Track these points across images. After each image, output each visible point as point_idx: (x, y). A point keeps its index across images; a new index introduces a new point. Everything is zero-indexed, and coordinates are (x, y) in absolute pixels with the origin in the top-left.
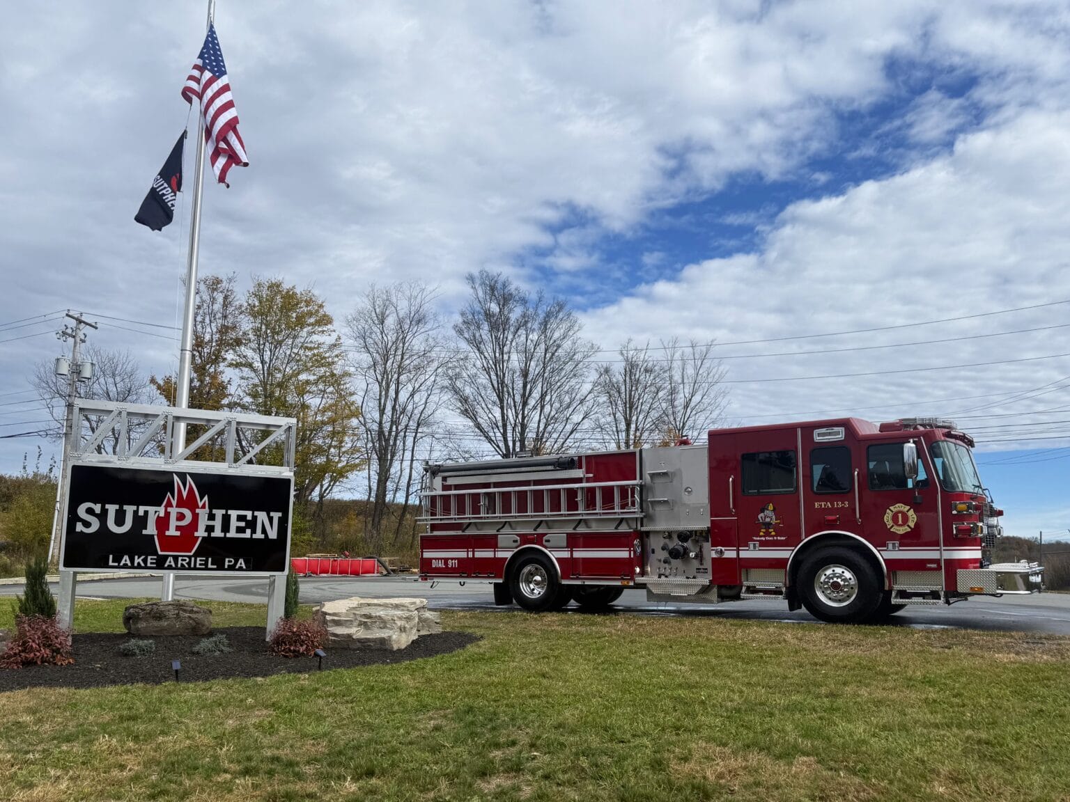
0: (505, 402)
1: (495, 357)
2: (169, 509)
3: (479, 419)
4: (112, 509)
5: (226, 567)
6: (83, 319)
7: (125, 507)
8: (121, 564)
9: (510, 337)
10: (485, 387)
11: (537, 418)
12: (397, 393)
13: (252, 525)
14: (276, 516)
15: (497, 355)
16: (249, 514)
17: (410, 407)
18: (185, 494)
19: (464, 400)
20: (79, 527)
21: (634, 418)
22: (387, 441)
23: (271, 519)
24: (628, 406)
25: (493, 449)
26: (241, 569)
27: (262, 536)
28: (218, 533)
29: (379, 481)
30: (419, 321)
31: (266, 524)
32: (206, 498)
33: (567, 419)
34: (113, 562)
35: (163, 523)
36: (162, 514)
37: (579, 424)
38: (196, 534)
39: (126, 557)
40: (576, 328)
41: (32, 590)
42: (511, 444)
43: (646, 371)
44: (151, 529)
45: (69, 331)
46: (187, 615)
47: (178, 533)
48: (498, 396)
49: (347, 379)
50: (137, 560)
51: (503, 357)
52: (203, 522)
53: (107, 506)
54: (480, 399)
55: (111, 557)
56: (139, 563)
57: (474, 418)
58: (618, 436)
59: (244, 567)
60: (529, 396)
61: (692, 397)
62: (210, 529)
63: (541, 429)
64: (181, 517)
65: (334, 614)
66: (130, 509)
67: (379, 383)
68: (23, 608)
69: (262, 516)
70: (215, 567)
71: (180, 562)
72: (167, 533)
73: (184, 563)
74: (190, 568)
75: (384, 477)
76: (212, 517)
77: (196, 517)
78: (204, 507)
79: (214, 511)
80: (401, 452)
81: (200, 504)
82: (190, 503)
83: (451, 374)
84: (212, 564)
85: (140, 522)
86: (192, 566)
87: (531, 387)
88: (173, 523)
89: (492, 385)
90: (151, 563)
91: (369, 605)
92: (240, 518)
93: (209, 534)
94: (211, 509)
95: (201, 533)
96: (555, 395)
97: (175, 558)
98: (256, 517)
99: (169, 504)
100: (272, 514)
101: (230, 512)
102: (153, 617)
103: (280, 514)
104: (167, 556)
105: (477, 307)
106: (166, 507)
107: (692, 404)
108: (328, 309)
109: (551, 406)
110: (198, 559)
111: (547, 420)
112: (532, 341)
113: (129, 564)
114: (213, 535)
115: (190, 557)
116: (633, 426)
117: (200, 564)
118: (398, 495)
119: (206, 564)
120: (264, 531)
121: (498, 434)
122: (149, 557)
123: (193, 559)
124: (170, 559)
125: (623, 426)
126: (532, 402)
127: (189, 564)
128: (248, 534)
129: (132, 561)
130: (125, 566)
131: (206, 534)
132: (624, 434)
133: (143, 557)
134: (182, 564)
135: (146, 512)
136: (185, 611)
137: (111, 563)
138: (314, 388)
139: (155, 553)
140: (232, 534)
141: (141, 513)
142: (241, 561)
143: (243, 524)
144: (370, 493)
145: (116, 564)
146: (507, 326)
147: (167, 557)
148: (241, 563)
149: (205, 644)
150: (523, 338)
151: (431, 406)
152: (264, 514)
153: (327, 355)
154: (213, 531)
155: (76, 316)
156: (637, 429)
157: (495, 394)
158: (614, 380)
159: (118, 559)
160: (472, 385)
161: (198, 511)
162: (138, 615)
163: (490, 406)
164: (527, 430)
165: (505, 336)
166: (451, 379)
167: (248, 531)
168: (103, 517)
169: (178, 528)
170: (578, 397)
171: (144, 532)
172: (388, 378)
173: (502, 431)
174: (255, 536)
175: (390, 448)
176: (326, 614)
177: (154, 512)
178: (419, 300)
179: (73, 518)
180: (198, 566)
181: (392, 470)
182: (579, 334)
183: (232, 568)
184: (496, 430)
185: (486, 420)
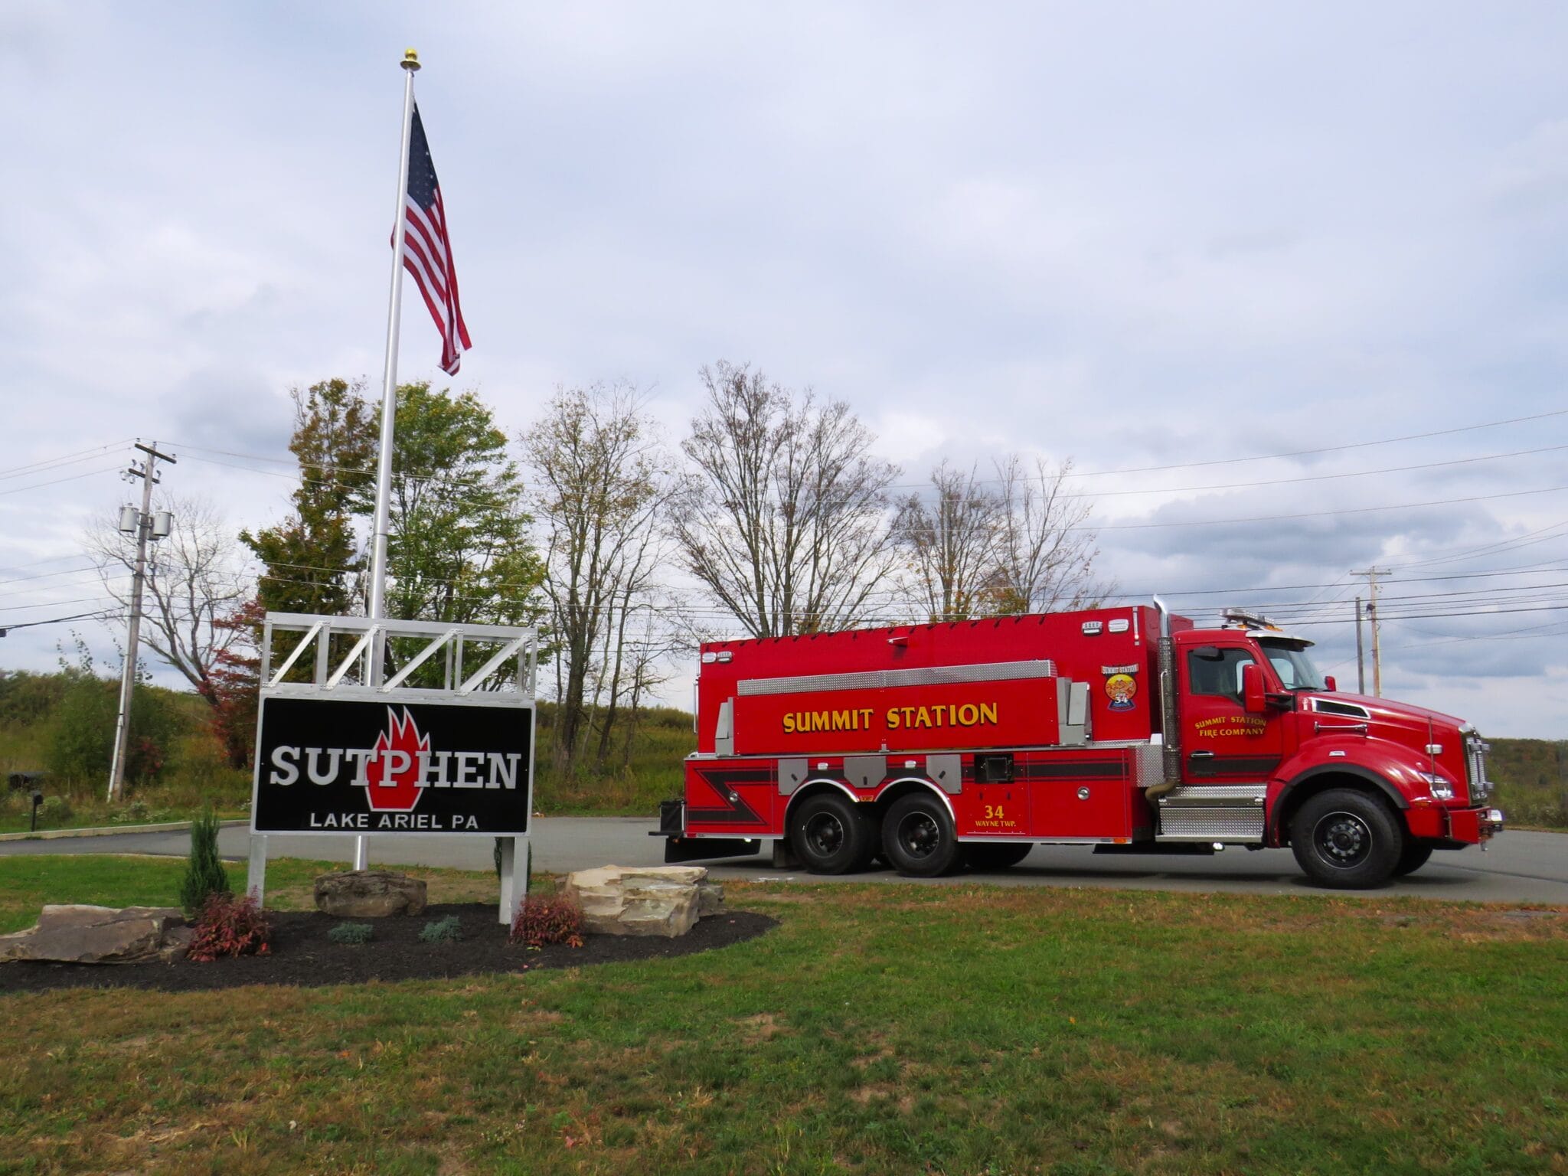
0: (760, 554)
1: (744, 486)
2: (383, 753)
3: (721, 581)
4: (313, 753)
5: (454, 826)
6: (158, 450)
7: (330, 751)
8: (326, 825)
9: (767, 456)
10: (728, 533)
11: (808, 578)
12: (597, 542)
13: (484, 770)
14: (515, 758)
15: (747, 483)
16: (480, 757)
17: (616, 564)
18: (402, 732)
19: (698, 552)
20: (274, 778)
21: (956, 576)
22: (584, 615)
23: (507, 763)
24: (946, 557)
25: (743, 626)
26: (472, 829)
27: (497, 786)
28: (442, 782)
29: (572, 675)
30: (628, 436)
31: (502, 769)
32: (427, 737)
33: (854, 579)
34: (316, 822)
35: (375, 770)
36: (374, 759)
37: (872, 584)
38: (416, 784)
39: (331, 816)
40: (864, 442)
41: (200, 856)
42: (769, 617)
43: (972, 505)
44: (361, 779)
45: (138, 468)
46: (398, 889)
47: (394, 784)
48: (750, 546)
49: (525, 527)
50: (346, 819)
51: (756, 487)
52: (424, 769)
53: (308, 750)
54: (724, 551)
55: (313, 815)
56: (347, 824)
57: (714, 580)
58: (933, 604)
59: (476, 827)
60: (796, 545)
61: (1042, 542)
62: (433, 777)
63: (815, 594)
64: (397, 762)
65: (591, 889)
66: (335, 754)
67: (571, 528)
68: (191, 880)
69: (496, 758)
70: (440, 826)
71: (397, 821)
72: (382, 784)
73: (402, 822)
74: (409, 829)
75: (579, 669)
76: (435, 761)
77: (415, 762)
78: (425, 748)
79: (438, 754)
80: (605, 631)
81: (421, 744)
82: (407, 744)
83: (678, 514)
84: (437, 823)
85: (348, 769)
86: (412, 826)
87: (799, 531)
88: (388, 770)
89: (741, 529)
90: (362, 823)
91: (632, 876)
92: (470, 762)
93: (432, 784)
94: (434, 749)
95: (422, 782)
96: (835, 542)
97: (392, 816)
98: (490, 760)
99: (383, 746)
100: (509, 756)
101: (457, 754)
102: (355, 893)
103: (519, 756)
104: (383, 813)
105: (717, 416)
106: (379, 749)
107: (1043, 553)
108: (497, 423)
109: (830, 559)
110: (420, 816)
111: (823, 580)
112: (798, 461)
113: (335, 825)
114: (437, 785)
115: (409, 814)
116: (955, 588)
117: (422, 824)
118: (601, 696)
119: (429, 823)
120: (499, 779)
121: (751, 603)
122: (360, 816)
123: (413, 817)
124: (385, 817)
125: (939, 588)
126: (799, 554)
127: (408, 823)
128: (479, 783)
129: (339, 820)
130: (331, 828)
131: (428, 784)
132: (941, 600)
133: (352, 815)
134: (400, 824)
135: (355, 757)
136: (394, 884)
137: (313, 824)
138: (476, 540)
139: (367, 810)
140: (460, 783)
141: (349, 758)
142: (472, 818)
143: (473, 770)
144: (560, 695)
145: (319, 825)
146: (762, 441)
147: (381, 814)
148: (472, 821)
149: (433, 929)
150: (786, 459)
151: (647, 562)
152: (499, 756)
153: (495, 491)
154: (437, 780)
155: (147, 446)
156: (960, 593)
157: (745, 543)
158: (924, 519)
159: (321, 819)
160: (711, 530)
161: (418, 753)
162: (337, 890)
163: (737, 561)
164: (794, 596)
165: (760, 455)
166: (677, 520)
167: (480, 779)
168: (302, 764)
169: (394, 777)
170: (869, 545)
171: (354, 783)
172: (583, 521)
173: (756, 599)
174: (488, 786)
175: (588, 625)
176: (578, 888)
177: (364, 756)
178: (628, 404)
179: (267, 767)
180: (419, 826)
181: (592, 658)
182: (868, 451)
183: (461, 828)
184: (747, 597)
185: (732, 582)
